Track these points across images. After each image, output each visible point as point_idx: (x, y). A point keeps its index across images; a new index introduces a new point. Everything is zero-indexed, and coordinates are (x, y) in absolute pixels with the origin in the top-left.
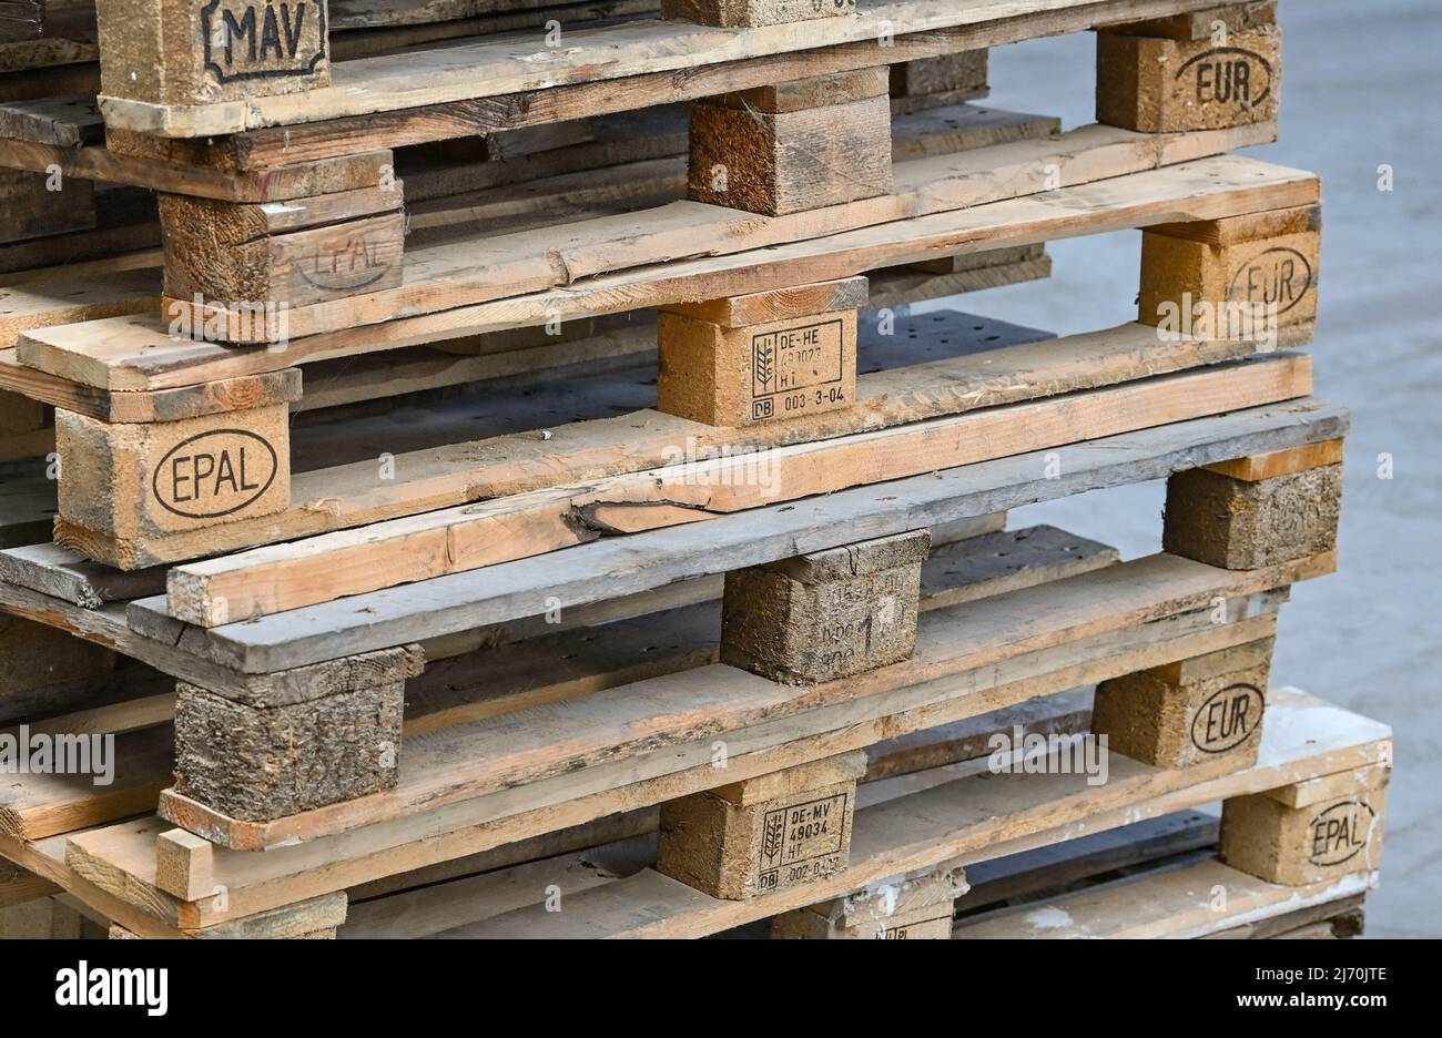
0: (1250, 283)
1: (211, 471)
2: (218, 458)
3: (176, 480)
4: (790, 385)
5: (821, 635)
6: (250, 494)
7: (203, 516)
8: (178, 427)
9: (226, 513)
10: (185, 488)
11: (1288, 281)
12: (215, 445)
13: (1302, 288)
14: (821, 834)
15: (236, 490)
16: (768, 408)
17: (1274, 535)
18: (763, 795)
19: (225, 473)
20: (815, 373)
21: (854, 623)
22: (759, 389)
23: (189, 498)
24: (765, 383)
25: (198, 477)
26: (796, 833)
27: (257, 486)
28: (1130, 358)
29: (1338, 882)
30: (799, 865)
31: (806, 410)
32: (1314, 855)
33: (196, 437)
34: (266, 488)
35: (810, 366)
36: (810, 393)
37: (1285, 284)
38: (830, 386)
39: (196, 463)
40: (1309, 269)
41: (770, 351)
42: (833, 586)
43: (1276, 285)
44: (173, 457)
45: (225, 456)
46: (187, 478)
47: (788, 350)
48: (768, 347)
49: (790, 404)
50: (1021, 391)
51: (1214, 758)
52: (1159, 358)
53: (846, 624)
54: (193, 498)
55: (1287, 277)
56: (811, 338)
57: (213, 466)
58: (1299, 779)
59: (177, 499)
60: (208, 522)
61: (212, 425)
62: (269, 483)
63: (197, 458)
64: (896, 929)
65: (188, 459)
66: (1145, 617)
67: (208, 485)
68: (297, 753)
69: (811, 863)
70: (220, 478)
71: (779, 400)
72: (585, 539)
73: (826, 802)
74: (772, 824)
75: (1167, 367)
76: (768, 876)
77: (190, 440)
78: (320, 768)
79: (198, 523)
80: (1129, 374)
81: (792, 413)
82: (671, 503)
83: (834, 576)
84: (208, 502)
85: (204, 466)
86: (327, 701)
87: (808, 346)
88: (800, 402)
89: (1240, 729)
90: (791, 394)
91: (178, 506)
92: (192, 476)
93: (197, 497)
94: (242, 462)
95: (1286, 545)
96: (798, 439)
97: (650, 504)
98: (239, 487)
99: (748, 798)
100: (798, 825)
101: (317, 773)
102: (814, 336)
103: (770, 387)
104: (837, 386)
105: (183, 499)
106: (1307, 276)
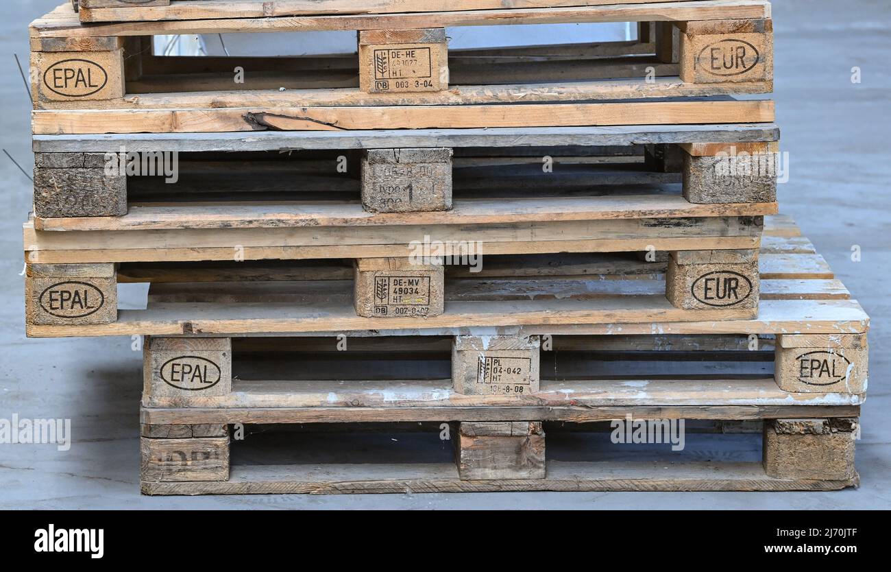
0: (712, 56)
1: (73, 76)
2: (77, 71)
3: (55, 78)
4: (398, 76)
5: (379, 189)
6: (95, 89)
7: (70, 96)
8: (56, 55)
9: (81, 96)
10: (60, 82)
11: (741, 58)
12: (76, 66)
13: (753, 63)
14: (414, 295)
15: (86, 86)
16: (385, 85)
17: (717, 187)
18: (373, 267)
19: (80, 78)
20: (414, 72)
21: (401, 187)
22: (379, 75)
23: (62, 87)
24: (383, 73)
25: (66, 78)
26: (397, 290)
27: (97, 86)
28: (631, 87)
29: (824, 395)
30: (401, 306)
31: (409, 89)
32: (801, 376)
33: (65, 61)
34: (101, 88)
35: (411, 68)
36: (411, 81)
37: (739, 59)
38: (424, 79)
39: (65, 72)
40: (757, 53)
41: (385, 58)
42: (384, 166)
43: (732, 59)
44: (54, 68)
45: (80, 71)
46: (61, 78)
47: (396, 59)
48: (384, 56)
49: (398, 85)
50: (553, 96)
51: (713, 308)
52: (651, 90)
53: (394, 186)
54: (64, 87)
55: (741, 55)
56: (411, 54)
57: (74, 75)
58: (786, 332)
59: (56, 87)
60: (72, 99)
61: (73, 56)
62: (103, 86)
63: (66, 70)
64: (492, 358)
65: (61, 70)
66: (618, 216)
67: (71, 83)
68: (58, 190)
69: (410, 307)
70: (78, 80)
71: (392, 83)
72: (256, 129)
73: (417, 279)
74: (380, 283)
75: (656, 95)
76: (380, 308)
77: (62, 62)
78: (72, 199)
79: (67, 98)
80: (628, 95)
81: (400, 89)
82: (310, 119)
83: (383, 161)
84: (71, 89)
85: (69, 74)
86: (73, 170)
87: (409, 58)
88: (405, 84)
89: (732, 295)
90: (400, 81)
91: (56, 89)
92: (63, 77)
93: (66, 87)
94: (89, 75)
95: (726, 194)
96: (407, 103)
97: (297, 118)
98: (88, 85)
99: (362, 266)
100: (398, 287)
101: (70, 201)
102: (412, 54)
103: (386, 75)
104: (428, 80)
105: (59, 87)
106: (756, 56)
